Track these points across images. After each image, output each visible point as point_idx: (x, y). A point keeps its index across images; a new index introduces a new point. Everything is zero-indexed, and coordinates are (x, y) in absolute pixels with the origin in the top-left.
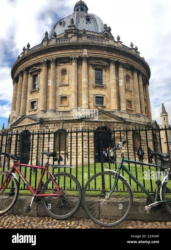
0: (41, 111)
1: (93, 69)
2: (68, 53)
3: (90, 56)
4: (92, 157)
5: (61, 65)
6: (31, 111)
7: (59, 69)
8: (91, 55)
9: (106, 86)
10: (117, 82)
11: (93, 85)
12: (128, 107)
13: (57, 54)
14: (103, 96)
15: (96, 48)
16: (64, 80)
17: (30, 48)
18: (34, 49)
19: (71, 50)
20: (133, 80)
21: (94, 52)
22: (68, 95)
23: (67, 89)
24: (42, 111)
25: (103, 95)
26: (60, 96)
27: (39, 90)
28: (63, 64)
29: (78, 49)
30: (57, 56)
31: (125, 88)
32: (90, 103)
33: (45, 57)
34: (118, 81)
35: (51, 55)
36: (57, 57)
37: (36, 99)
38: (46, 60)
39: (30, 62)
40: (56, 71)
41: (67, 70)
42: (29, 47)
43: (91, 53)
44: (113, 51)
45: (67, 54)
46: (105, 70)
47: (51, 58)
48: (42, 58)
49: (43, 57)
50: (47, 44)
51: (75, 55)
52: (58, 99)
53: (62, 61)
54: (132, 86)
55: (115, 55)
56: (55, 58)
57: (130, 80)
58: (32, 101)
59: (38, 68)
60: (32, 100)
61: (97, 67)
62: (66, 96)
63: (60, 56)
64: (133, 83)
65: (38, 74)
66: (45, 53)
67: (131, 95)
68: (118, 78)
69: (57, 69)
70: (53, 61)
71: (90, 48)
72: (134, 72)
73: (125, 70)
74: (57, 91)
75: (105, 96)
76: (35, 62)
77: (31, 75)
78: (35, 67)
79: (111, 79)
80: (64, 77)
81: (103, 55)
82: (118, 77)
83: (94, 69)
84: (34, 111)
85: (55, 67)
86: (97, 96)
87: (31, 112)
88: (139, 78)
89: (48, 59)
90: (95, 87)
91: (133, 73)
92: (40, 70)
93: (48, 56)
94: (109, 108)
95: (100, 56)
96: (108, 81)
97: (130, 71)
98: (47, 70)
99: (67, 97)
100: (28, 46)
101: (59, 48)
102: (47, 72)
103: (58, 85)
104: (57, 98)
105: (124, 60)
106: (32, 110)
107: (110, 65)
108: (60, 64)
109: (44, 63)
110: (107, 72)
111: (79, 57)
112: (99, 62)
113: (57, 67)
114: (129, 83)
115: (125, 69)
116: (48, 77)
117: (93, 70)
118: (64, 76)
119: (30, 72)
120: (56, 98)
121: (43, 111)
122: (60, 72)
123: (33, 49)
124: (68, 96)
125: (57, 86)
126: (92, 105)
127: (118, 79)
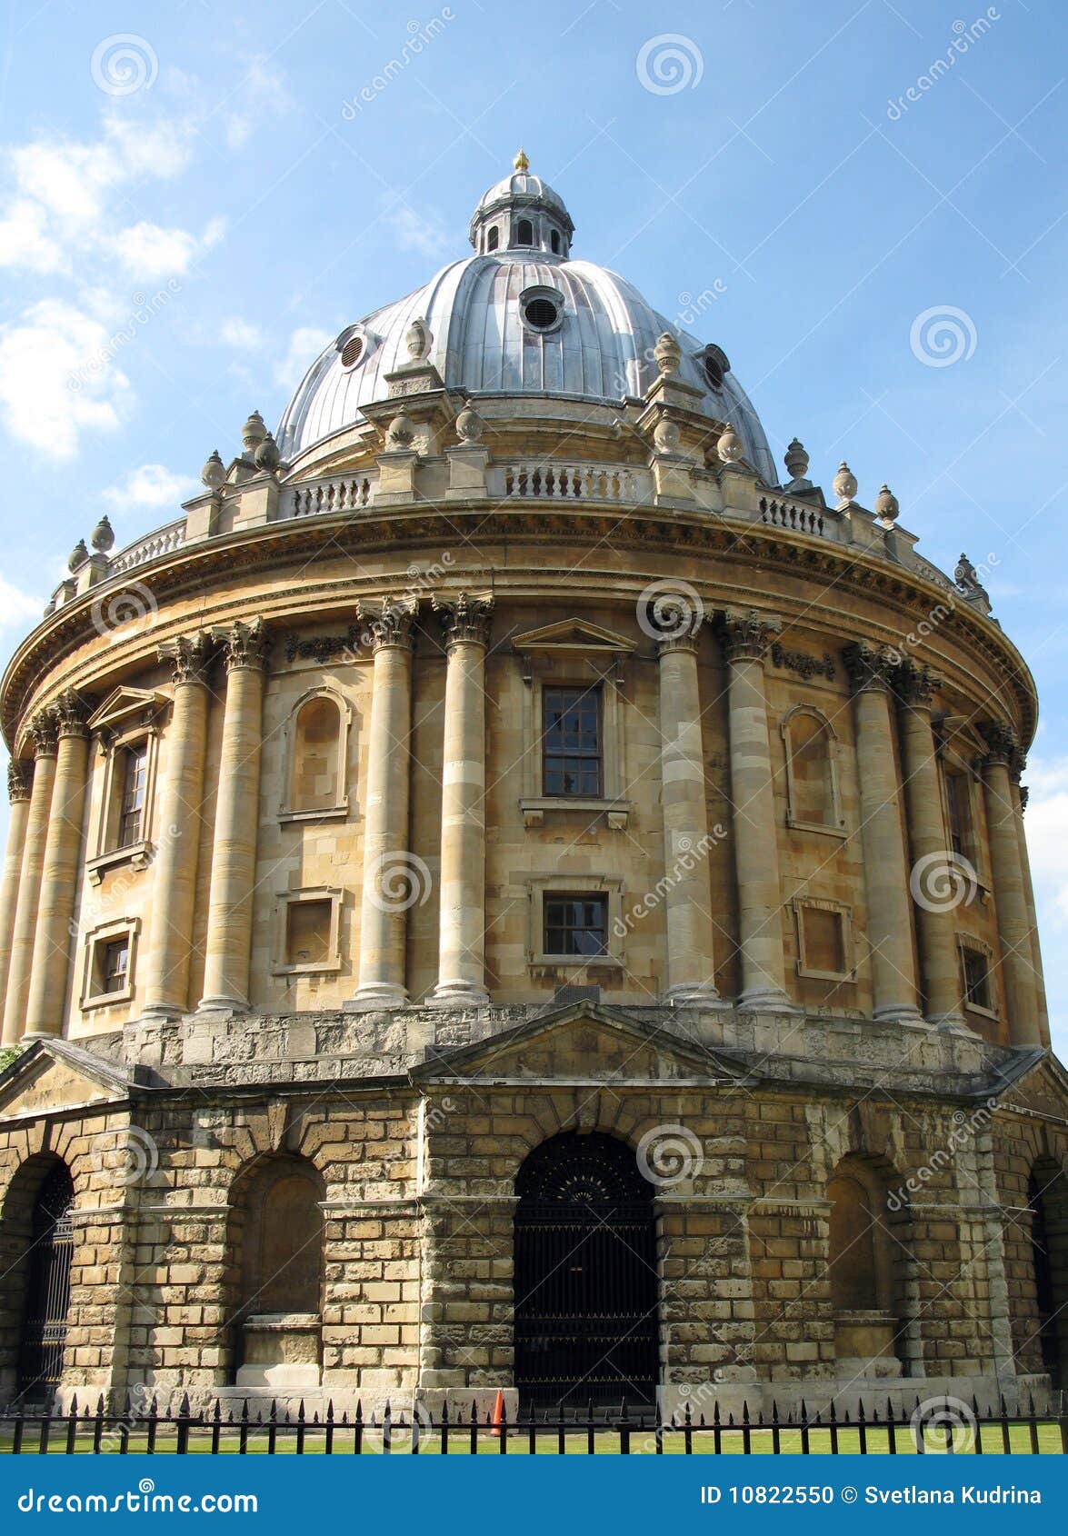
0: (152, 1010)
1: (528, 683)
2: (345, 585)
3: (499, 593)
4: (495, 1362)
5: (297, 672)
6: (96, 1007)
7: (286, 698)
8: (510, 587)
9: (625, 808)
10: (719, 773)
11: (524, 805)
12: (813, 963)
13: (274, 596)
14: (605, 888)
15: (544, 537)
16: (318, 778)
17: (111, 554)
18: (131, 559)
19: (370, 562)
20: (855, 745)
21: (533, 561)
22: (338, 891)
23: (334, 841)
24: (155, 1014)
25: (602, 879)
26: (280, 896)
27: (146, 855)
28: (312, 663)
29: (415, 552)
30: (267, 610)
31: (787, 814)
32: (501, 946)
33: (190, 617)
34: (728, 765)
35: (230, 606)
36: (267, 616)
37: (129, 921)
38: (194, 638)
39: (100, 656)
40: (267, 712)
41: (342, 706)
42: (109, 548)
43: (507, 573)
44: (677, 546)
45: (340, 593)
46: (619, 686)
47: (231, 624)
48: (171, 624)
49: (180, 621)
50: (215, 528)
51: (395, 592)
52: (267, 918)
53: (306, 637)
54: (848, 790)
55: (697, 577)
56: (253, 623)
57: (832, 753)
58: (103, 934)
59: (147, 695)
60: (105, 926)
61: (563, 672)
62: (323, 895)
63: (288, 608)
64: (858, 770)
65: (150, 736)
66: (197, 588)
67: (842, 866)
68: (728, 742)
69: (271, 701)
70: (245, 643)
71: (500, 536)
72: (861, 683)
73: (784, 672)
74: (263, 864)
75: (619, 882)
76: (132, 653)
77: (107, 742)
78: (128, 691)
79: (666, 750)
80: (319, 756)
81: (601, 583)
82: (727, 734)
83: (539, 688)
84: (113, 1011)
85: (257, 683)
86: (553, 886)
87: (96, 1014)
88: (913, 728)
89: (208, 630)
90: (543, 826)
91: (852, 695)
92: (159, 714)
93: (209, 611)
94: (654, 978)
95: (581, 588)
96: (642, 767)
97: (830, 679)
98: (201, 708)
99: (328, 902)
100: (105, 535)
101: (288, 553)
102: (202, 722)
103: (272, 820)
104: (265, 916)
105: (769, 605)
106: (103, 1005)
107: (662, 651)
108: (291, 660)
109: (182, 664)
110: (641, 699)
111: (424, 605)
112: (577, 636)
113: (275, 686)
114: (823, 773)
115: (790, 665)
116: (210, 764)
117: (527, 694)
118: (320, 745)
119: (98, 723)
120: (254, 913)
121: (158, 1009)
122: (293, 725)
123: (127, 560)
124: (337, 901)
125: (265, 821)
126: (514, 958)
127: (728, 751)
